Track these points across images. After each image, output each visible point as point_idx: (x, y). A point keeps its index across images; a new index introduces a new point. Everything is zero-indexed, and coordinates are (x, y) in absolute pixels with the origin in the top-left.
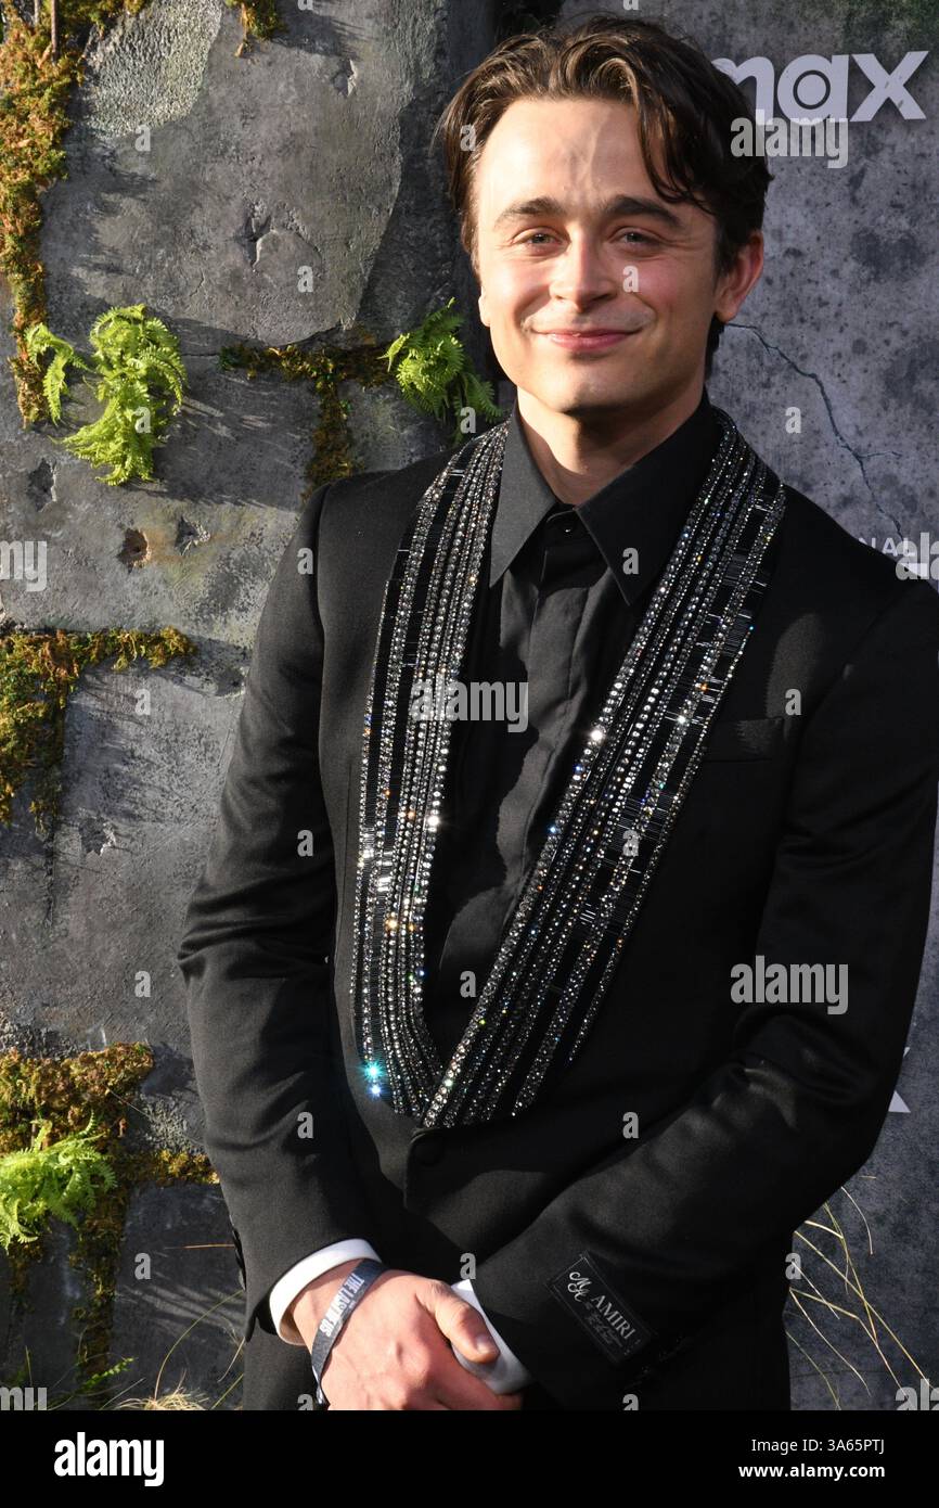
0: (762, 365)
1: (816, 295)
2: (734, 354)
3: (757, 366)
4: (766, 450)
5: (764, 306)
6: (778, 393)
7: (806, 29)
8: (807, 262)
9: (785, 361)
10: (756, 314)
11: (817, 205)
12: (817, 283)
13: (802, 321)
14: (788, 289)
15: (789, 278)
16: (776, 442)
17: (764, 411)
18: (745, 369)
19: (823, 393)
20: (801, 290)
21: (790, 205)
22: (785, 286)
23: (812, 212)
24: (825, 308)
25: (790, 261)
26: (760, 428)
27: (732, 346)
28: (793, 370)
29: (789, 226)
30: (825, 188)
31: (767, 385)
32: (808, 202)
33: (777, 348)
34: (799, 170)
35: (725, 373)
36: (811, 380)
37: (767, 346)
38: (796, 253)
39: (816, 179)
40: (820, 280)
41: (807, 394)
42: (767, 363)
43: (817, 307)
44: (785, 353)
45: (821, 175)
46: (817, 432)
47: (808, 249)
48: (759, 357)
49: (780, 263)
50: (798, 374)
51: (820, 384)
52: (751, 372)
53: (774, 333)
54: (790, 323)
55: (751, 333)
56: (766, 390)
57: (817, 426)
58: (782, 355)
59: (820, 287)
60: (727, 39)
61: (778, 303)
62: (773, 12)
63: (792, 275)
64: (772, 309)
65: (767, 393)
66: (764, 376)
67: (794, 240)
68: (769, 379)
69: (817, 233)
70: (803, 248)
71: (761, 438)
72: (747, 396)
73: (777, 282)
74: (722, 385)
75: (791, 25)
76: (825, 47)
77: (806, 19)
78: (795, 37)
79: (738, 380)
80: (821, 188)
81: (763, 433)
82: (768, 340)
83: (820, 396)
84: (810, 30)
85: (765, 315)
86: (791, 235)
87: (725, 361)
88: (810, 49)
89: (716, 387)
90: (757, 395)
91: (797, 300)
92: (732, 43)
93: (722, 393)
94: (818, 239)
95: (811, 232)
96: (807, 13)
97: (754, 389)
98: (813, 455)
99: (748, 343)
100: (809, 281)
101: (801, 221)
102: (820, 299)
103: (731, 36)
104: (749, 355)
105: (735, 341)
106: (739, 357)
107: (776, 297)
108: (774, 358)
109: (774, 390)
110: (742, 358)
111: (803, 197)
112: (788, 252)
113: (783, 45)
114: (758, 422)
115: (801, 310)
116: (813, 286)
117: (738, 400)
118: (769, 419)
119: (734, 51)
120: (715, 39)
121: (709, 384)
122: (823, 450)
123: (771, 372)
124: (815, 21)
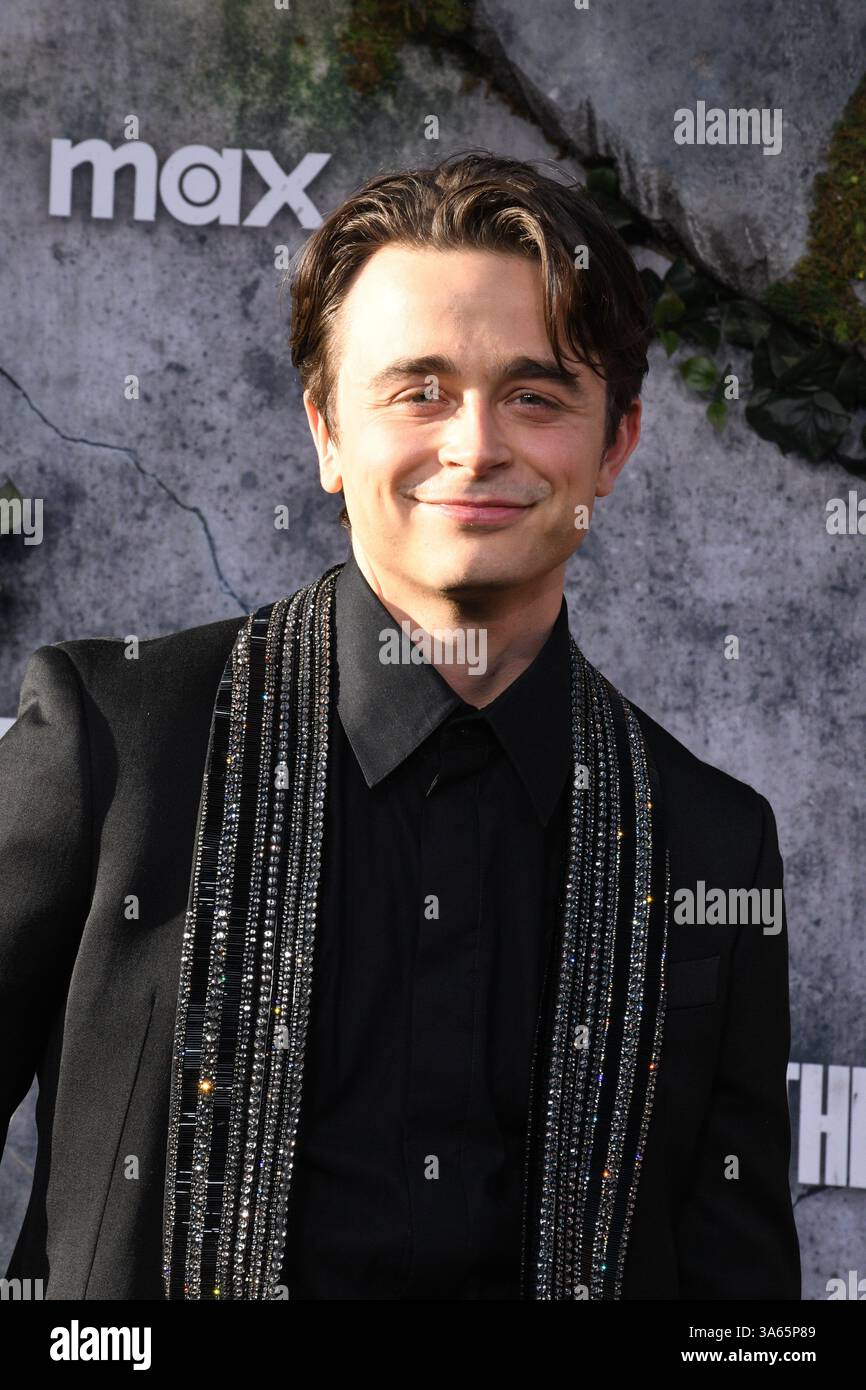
0: (136, 493)
1: (200, 418)
2: (105, 479)
3: (131, 494)
4: (138, 592)
5: (141, 427)
6: (154, 527)
7: (193, 116)
8: (192, 379)
9: (163, 491)
10: (131, 434)
11: (203, 317)
12: (202, 404)
13: (184, 446)
14: (169, 408)
15: (170, 397)
16: (151, 582)
17: (137, 547)
18: (116, 497)
19: (206, 529)
20: (184, 411)
21: (173, 313)
22: (165, 405)
23: (199, 324)
24: (211, 434)
25: (172, 378)
26: (133, 566)
27: (102, 470)
28: (172, 502)
29: (171, 337)
30: (214, 298)
31: (142, 517)
32: (193, 312)
33: (154, 476)
34: (184, 275)
35: (94, 500)
36: (194, 516)
37: (143, 472)
38: (179, 369)
39: (204, 287)
40: (207, 402)
41: (188, 531)
42: (142, 491)
43: (201, 432)
44: (164, 482)
45: (209, 282)
46: (199, 575)
47: (193, 365)
48: (133, 483)
49: (161, 378)
50: (178, 507)
51: (202, 519)
52: (123, 501)
53: (152, 457)
54: (170, 448)
55: (125, 456)
56: (140, 523)
57: (198, 568)
58: (160, 484)
59: (206, 409)
60: (102, 119)
61: (156, 424)
62: (156, 92)
63: (174, 393)
64: (151, 430)
65: (141, 527)
66: (138, 507)
67: (177, 354)
68: (144, 511)
69: (204, 348)
70: (188, 363)
71: (133, 578)
72: (119, 528)
73: (156, 400)
74: (89, 515)
75: (176, 110)
76: (215, 138)
77: (193, 105)
78: (180, 123)
79: (108, 509)
80: (209, 298)
81: (136, 572)
82: (144, 465)
83: (202, 533)
84: (197, 117)
85: (141, 436)
86: (173, 348)
87: (94, 487)
88: (198, 139)
89: (82, 515)
90: (130, 528)
91: (179, 421)
92: (109, 123)
93: (88, 524)
94: (205, 354)
95: (197, 346)
96: (195, 98)
97: (126, 521)
98: (192, 601)
99: (122, 468)
100: (194, 401)
101: (185, 333)
102: (205, 423)
103: (107, 116)
104: (121, 481)
105: (106, 464)
106: (110, 482)
107: (155, 417)
108: (151, 487)
109: (150, 523)
110: (114, 485)
111: (189, 305)
112: (171, 367)
113: (166, 130)
114: (130, 560)
115: (182, 433)
116: (197, 407)
117: (108, 533)
118: (142, 555)
119: (110, 133)
120: (87, 117)
121: (75, 511)
122: (204, 596)
123: (147, 502)
124: (204, 109)
